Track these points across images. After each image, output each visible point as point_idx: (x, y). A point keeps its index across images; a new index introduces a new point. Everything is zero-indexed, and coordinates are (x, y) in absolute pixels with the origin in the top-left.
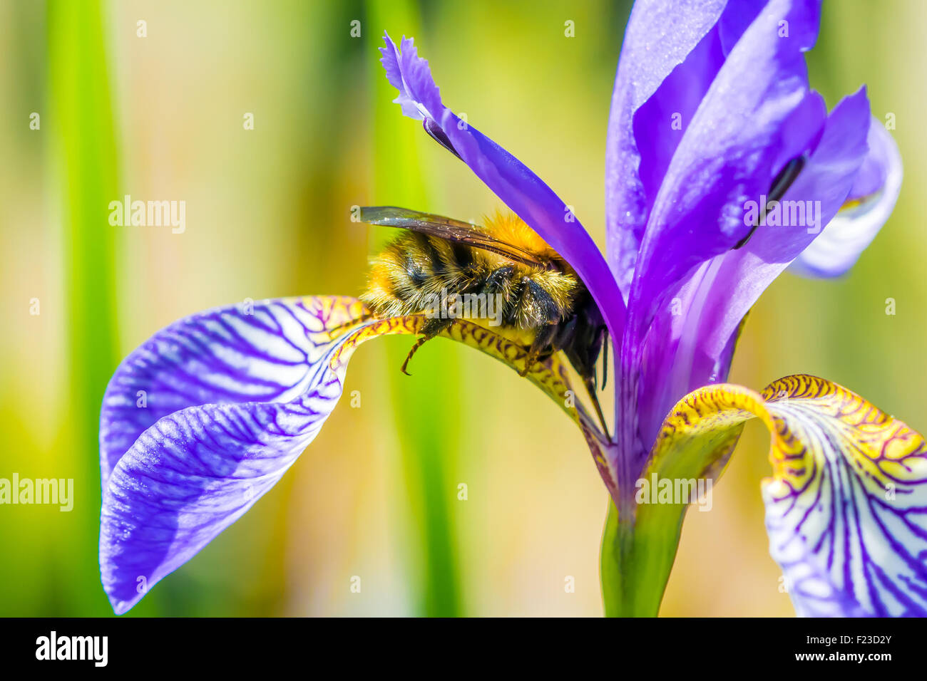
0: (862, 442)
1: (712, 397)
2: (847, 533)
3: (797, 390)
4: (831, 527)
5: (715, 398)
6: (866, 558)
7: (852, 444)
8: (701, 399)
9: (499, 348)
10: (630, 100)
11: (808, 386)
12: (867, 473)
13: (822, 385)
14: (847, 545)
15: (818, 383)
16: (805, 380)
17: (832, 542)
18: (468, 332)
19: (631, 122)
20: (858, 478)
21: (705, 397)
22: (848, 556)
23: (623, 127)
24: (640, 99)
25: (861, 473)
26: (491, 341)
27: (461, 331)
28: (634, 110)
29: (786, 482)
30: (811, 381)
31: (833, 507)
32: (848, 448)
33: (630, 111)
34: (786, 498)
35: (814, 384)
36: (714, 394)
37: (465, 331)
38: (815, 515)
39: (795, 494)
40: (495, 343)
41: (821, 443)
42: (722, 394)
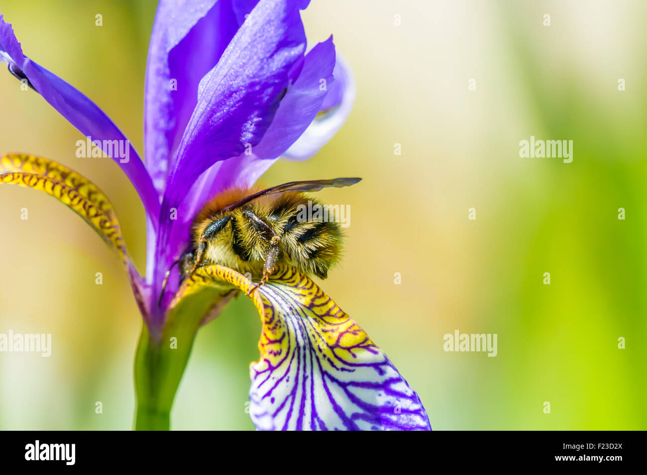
0: (323, 331)
1: (224, 276)
2: (304, 398)
3: (285, 274)
4: (293, 393)
5: (226, 277)
6: (314, 414)
7: (317, 333)
8: (217, 273)
9: (84, 206)
10: (165, 41)
11: (293, 274)
12: (324, 356)
13: (304, 278)
14: (303, 406)
15: (300, 275)
16: (292, 269)
17: (292, 403)
18: (66, 192)
19: (166, 57)
20: (317, 358)
21: (220, 273)
22: (302, 413)
23: (161, 59)
24: (174, 41)
25: (320, 356)
26: (80, 201)
27: (61, 191)
28: (169, 49)
29: (266, 360)
30: (296, 271)
31: (297, 379)
32: (314, 336)
33: (165, 49)
34: (265, 371)
35: (298, 275)
36: (226, 274)
37: (63, 191)
38: (283, 384)
39: (271, 368)
40: (82, 203)
41: (296, 330)
42: (232, 278)
